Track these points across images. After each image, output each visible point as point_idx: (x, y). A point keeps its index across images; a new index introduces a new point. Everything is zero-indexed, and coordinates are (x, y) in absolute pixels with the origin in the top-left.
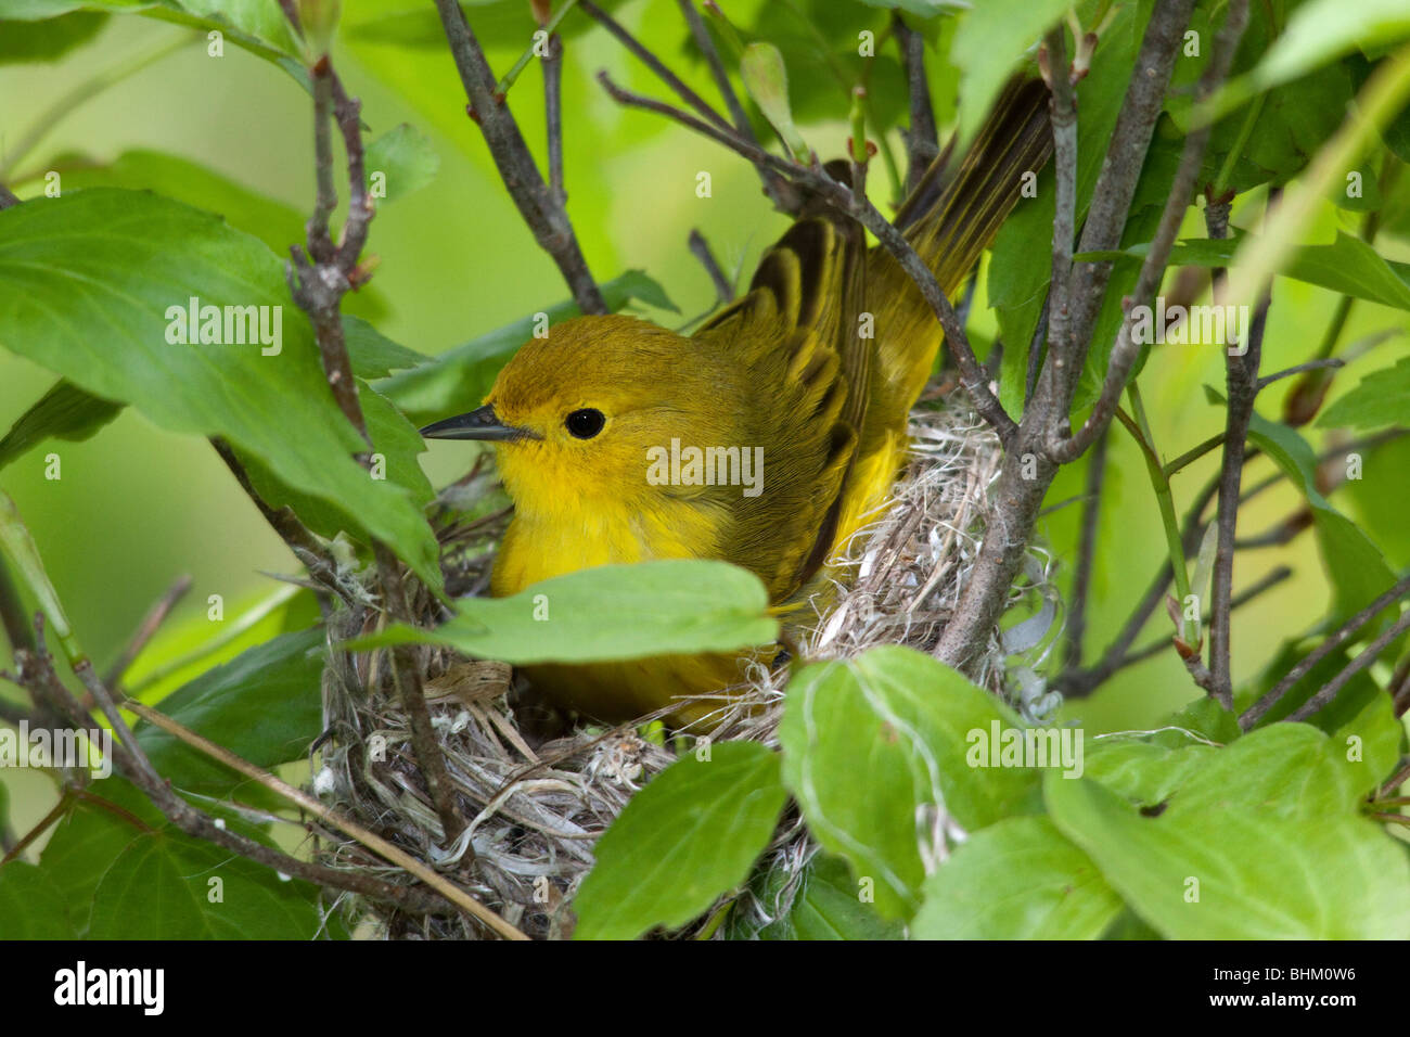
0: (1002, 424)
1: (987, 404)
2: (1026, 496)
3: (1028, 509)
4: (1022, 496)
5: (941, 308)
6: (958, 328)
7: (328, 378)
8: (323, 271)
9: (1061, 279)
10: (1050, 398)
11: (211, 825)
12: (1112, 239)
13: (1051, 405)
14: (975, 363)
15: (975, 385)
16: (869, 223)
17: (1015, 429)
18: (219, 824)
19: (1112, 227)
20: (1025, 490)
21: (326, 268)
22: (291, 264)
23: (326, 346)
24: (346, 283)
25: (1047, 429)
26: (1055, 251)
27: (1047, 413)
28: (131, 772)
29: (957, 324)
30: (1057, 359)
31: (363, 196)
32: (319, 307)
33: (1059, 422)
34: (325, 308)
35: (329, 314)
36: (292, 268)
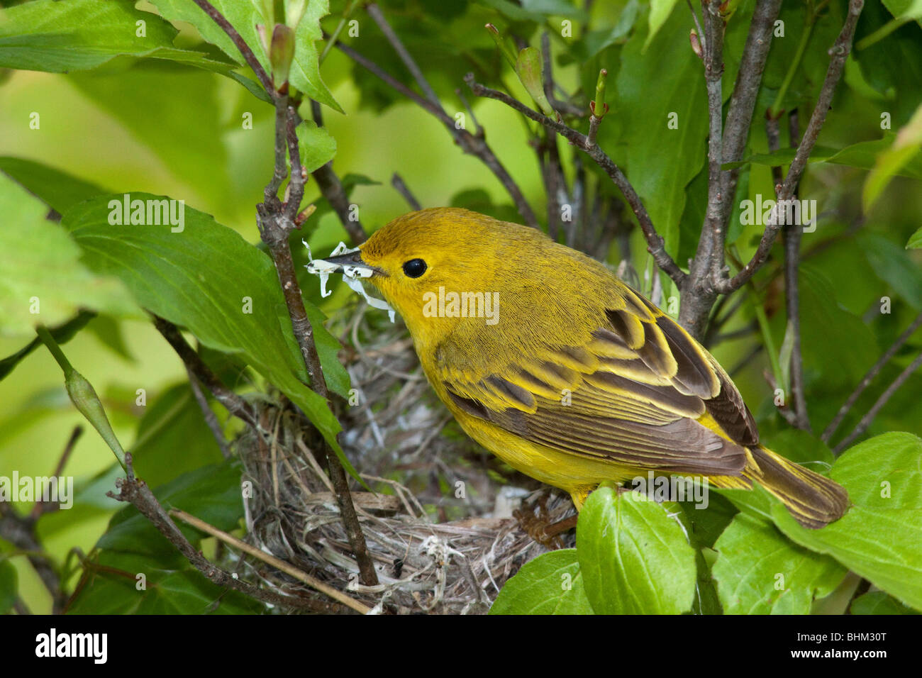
0: (676, 272)
1: (666, 262)
2: (699, 317)
3: (700, 325)
4: (697, 317)
5: (636, 204)
6: (647, 215)
7: (283, 286)
8: (277, 218)
9: (715, 178)
10: (712, 253)
11: (231, 577)
12: (741, 150)
13: (714, 257)
14: (656, 236)
15: (658, 250)
16: (595, 154)
17: (685, 276)
18: (235, 576)
19: (741, 141)
20: (698, 314)
21: (278, 216)
22: (258, 216)
23: (282, 266)
24: (293, 224)
25: (713, 273)
26: (710, 160)
27: (711, 263)
28: (184, 548)
29: (646, 213)
30: (717, 229)
31: (300, 168)
32: (277, 241)
33: (721, 268)
34: (281, 242)
35: (284, 245)
36: (259, 219)
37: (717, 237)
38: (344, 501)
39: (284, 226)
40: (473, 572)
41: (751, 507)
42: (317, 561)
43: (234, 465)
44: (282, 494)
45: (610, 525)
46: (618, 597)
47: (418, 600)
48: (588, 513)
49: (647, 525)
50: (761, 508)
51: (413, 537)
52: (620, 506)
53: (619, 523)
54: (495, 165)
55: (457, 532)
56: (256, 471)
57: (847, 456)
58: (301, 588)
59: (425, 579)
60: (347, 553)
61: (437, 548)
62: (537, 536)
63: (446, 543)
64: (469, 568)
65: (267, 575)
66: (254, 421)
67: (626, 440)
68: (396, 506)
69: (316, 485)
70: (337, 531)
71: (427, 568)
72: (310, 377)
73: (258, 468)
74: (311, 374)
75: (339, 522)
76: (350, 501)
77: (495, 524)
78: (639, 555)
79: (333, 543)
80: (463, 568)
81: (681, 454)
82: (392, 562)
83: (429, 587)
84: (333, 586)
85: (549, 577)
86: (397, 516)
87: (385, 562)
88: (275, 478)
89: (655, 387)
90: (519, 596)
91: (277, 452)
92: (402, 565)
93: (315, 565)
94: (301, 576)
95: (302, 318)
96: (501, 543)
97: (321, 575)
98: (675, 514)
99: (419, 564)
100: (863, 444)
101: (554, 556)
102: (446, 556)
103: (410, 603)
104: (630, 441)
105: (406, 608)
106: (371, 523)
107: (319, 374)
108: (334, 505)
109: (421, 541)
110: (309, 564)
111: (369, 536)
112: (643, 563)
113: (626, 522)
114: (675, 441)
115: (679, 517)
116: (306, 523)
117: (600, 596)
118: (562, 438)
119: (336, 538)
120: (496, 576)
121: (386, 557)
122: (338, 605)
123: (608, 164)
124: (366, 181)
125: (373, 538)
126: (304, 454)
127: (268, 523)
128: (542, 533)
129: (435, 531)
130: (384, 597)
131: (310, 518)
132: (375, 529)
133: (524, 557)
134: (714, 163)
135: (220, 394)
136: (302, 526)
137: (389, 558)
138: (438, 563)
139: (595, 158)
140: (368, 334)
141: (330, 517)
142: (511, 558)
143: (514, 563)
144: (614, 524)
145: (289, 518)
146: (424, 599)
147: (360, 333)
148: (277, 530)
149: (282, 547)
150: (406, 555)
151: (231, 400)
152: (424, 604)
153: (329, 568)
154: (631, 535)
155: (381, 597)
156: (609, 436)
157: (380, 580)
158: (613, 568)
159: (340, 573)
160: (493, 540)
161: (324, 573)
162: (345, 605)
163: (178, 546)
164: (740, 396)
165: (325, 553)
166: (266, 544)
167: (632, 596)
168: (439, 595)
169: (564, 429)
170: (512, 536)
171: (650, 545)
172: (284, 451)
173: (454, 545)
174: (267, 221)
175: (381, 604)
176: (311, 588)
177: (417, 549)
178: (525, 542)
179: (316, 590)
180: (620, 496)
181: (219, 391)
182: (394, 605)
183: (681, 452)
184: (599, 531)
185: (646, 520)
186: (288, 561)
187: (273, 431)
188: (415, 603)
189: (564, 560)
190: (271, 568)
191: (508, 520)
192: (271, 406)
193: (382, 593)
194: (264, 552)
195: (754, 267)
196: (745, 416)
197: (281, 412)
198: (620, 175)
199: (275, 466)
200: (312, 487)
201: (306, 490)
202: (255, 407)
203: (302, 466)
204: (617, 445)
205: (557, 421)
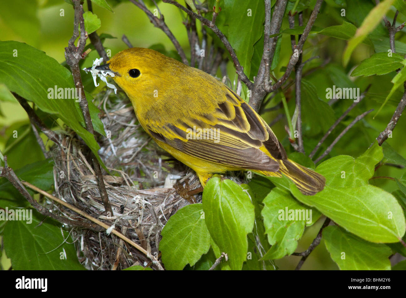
0: (248, 82)
1: (244, 77)
2: (258, 102)
3: (258, 105)
5: (232, 52)
6: (236, 57)
7: (76, 84)
8: (74, 54)
9: (267, 41)
10: (264, 74)
11: (49, 212)
12: (279, 29)
13: (266, 76)
14: (240, 66)
15: (241, 72)
16: (214, 29)
17: (252, 84)
18: (51, 211)
19: (278, 26)
20: (257, 101)
21: (74, 53)
22: (66, 53)
23: (75, 75)
24: (81, 57)
25: (265, 83)
26: (265, 33)
27: (264, 79)
28: (28, 198)
29: (236, 55)
30: (267, 63)
31: (85, 32)
32: (73, 64)
33: (268, 81)
34: (75, 64)
35: (77, 66)
36: (66, 54)
37: (267, 67)
38: (100, 179)
39: (77, 57)
40: (155, 211)
41: (281, 185)
42: (86, 205)
43: (50, 162)
44: (71, 175)
45: (217, 194)
46: (220, 225)
47: (131, 223)
48: (208, 188)
49: (234, 194)
50: (285, 185)
51: (129, 196)
52: (222, 186)
53: (221, 193)
54: (168, 32)
55: (149, 194)
56: (60, 165)
57: (321, 165)
58: (79, 217)
59: (134, 214)
60: (99, 202)
61: (140, 201)
62: (184, 195)
63: (143, 199)
64: (154, 210)
65: (64, 211)
66: (60, 142)
67: (227, 155)
68: (122, 182)
69: (87, 172)
70: (95, 192)
71: (135, 209)
72: (86, 124)
73: (61, 163)
74: (87, 123)
75: (97, 188)
76: (102, 179)
77: (165, 191)
78: (230, 208)
79: (94, 197)
80: (151, 209)
81: (251, 163)
82: (119, 206)
83: (136, 218)
84: (93, 216)
85: (189, 216)
86: (122, 186)
87: (116, 206)
88: (68, 168)
89: (241, 133)
90: (176, 223)
91: (69, 157)
92: (124, 208)
93: (85, 206)
94: (79, 211)
95: (83, 98)
96: (168, 199)
97: (88, 211)
98: (247, 190)
99: (131, 208)
100: (329, 160)
101: (193, 206)
102: (143, 204)
103: (127, 224)
104: (229, 156)
105: (125, 227)
106: (111, 189)
107: (90, 123)
108: (95, 181)
109: (133, 197)
110: (83, 206)
111: (110, 195)
112: (231, 211)
113: (224, 193)
114: (248, 157)
115: (248, 191)
116: (82, 188)
117: (212, 225)
118: (199, 153)
119: (95, 195)
120: (165, 214)
121: (117, 204)
122: (95, 225)
123: (220, 34)
124: (110, 37)
125: (112, 196)
126: (81, 158)
127: (65, 188)
128: (186, 195)
129: (139, 193)
130: (115, 222)
131: (84, 186)
132: (112, 191)
133: (178, 205)
134: (266, 35)
135: (45, 130)
136: (80, 190)
137: (118, 205)
138: (140, 207)
139: (214, 31)
140: (110, 105)
141: (92, 186)
142: (172, 206)
143: (173, 208)
144: (219, 194)
145: (74, 185)
146: (133, 223)
147: (107, 105)
148: (69, 191)
149: (71, 199)
150: (126, 203)
151: (49, 133)
152: (133, 225)
153: (92, 208)
154: (226, 199)
155: (114, 222)
156: (219, 153)
157: (114, 214)
158: (218, 213)
159: (97, 211)
160: (165, 197)
161: (89, 210)
162: (98, 225)
163: (26, 197)
164: (277, 138)
165: (90, 202)
166: (64, 197)
167: (226, 225)
168: (140, 221)
169: (200, 149)
170: (173, 196)
171: (235, 203)
172: (72, 156)
173: (147, 199)
174: (69, 55)
175: (114, 225)
176: (83, 217)
177: (131, 201)
178: (178, 199)
179: (86, 218)
180: (222, 181)
181: (44, 129)
182: (120, 225)
183: (251, 162)
184: (213, 196)
185: (234, 192)
186: (73, 205)
187: (68, 147)
188: (129, 225)
189: (196, 208)
190: (66, 208)
191: (171, 189)
192: (67, 136)
193: (115, 220)
194: (63, 200)
195: (283, 81)
196: (279, 147)
197: (71, 139)
198: (225, 39)
199: (68, 163)
200: (85, 172)
201: (82, 174)
202: (60, 136)
203: (80, 163)
204: (223, 157)
205: (196, 145)
